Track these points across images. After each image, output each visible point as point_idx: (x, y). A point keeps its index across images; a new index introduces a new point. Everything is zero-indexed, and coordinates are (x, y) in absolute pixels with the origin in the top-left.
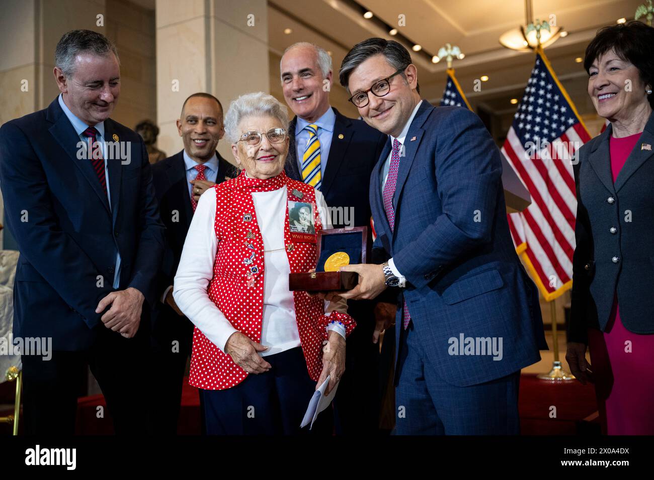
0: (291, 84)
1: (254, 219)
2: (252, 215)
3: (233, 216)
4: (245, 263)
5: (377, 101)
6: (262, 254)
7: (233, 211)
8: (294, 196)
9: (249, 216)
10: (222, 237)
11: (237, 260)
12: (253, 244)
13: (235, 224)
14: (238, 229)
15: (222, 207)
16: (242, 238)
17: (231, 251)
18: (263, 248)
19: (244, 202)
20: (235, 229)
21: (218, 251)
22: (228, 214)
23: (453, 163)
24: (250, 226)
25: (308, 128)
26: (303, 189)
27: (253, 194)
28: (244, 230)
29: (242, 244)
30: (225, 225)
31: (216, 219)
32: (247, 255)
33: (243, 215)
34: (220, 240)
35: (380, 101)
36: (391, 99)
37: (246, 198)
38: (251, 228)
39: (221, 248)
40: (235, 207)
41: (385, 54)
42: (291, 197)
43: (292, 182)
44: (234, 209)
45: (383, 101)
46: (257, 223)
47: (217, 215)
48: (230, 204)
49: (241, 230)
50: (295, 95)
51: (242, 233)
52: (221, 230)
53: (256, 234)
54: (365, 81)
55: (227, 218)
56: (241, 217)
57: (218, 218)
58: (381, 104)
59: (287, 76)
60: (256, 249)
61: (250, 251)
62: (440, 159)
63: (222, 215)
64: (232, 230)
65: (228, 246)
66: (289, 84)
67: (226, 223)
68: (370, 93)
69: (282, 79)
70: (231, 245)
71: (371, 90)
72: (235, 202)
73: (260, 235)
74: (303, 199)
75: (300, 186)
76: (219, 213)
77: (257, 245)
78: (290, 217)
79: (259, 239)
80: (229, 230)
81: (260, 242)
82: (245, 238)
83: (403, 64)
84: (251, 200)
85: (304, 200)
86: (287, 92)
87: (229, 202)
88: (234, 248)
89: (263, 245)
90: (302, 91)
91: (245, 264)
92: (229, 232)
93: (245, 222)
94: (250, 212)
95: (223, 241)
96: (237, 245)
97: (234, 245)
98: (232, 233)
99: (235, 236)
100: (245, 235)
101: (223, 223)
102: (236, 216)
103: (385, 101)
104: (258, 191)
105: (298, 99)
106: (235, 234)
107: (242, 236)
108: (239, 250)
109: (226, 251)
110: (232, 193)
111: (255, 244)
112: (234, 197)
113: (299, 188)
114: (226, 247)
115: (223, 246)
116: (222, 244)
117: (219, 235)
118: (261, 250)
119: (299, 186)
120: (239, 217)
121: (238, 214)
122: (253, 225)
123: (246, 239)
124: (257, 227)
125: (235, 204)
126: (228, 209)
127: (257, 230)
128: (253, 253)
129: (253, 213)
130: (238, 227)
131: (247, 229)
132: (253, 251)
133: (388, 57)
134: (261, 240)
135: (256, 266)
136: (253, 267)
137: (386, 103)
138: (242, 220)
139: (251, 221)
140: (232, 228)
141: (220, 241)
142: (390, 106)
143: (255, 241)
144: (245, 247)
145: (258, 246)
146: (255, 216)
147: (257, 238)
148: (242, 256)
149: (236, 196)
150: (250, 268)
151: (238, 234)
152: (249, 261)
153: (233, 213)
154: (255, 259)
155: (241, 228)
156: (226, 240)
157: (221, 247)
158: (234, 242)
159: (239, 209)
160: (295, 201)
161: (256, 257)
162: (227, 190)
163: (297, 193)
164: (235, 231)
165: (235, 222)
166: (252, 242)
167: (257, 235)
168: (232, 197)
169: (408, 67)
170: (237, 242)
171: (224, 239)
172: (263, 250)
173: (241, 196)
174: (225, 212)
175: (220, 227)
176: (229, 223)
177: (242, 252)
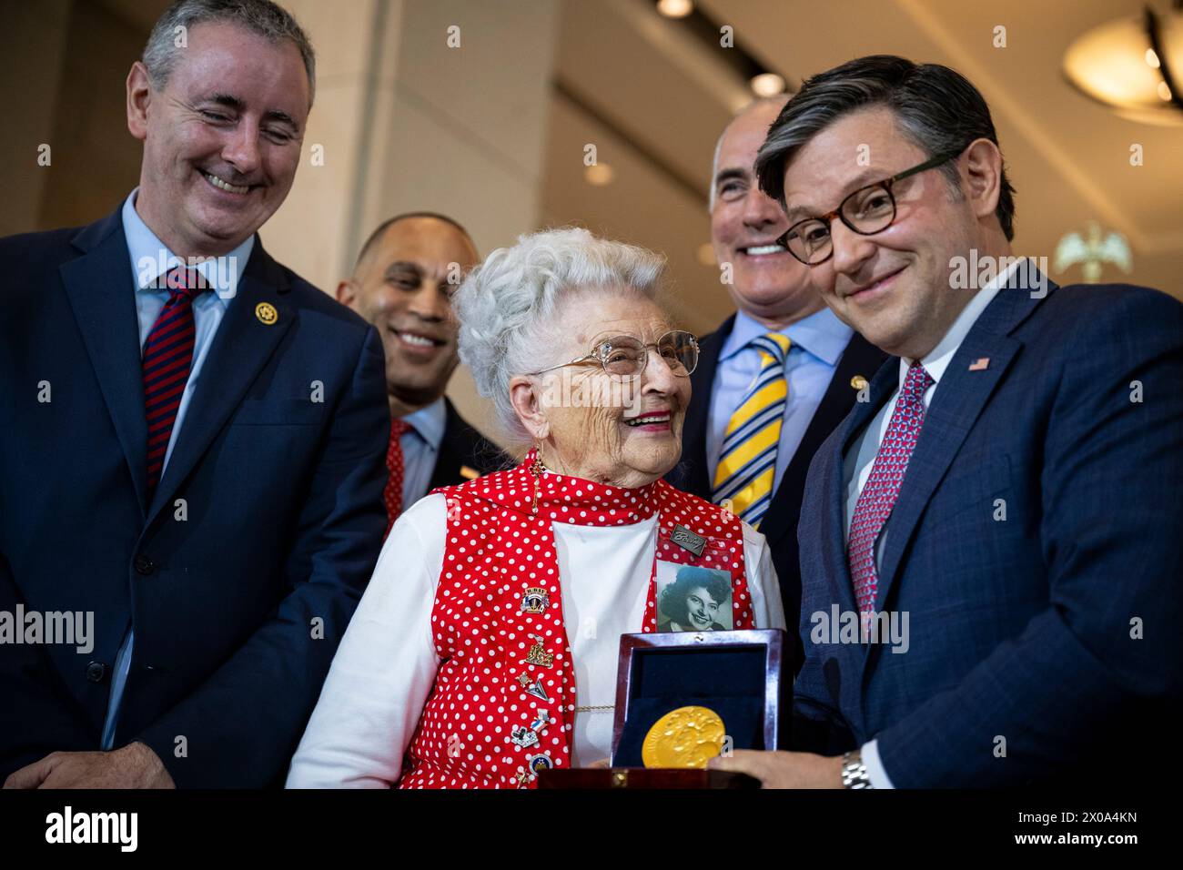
0: (740, 204)
1: (555, 606)
2: (550, 595)
3: (493, 590)
4: (516, 740)
5: (854, 248)
6: (568, 717)
7: (492, 575)
8: (676, 547)
9: (540, 597)
10: (452, 650)
11: (489, 729)
12: (544, 682)
13: (495, 616)
14: (503, 633)
15: (461, 559)
16: (514, 663)
17: (476, 698)
18: (572, 698)
19: (528, 549)
20: (492, 631)
21: (433, 691)
22: (478, 584)
23: (1108, 449)
24: (539, 627)
25: (762, 342)
26: (708, 523)
27: (557, 527)
28: (521, 637)
29: (512, 680)
30: (465, 617)
31: (439, 594)
32: (524, 716)
33: (521, 591)
34: (445, 658)
35: (864, 250)
36: (898, 242)
37: (535, 540)
38: (542, 633)
39: (445, 685)
40: (501, 563)
41: (897, 105)
42: (667, 549)
43: (674, 500)
44: (496, 569)
45: (876, 250)
46: (562, 621)
47: (445, 584)
48: (488, 553)
49: (512, 636)
50: (748, 237)
51: (512, 645)
52: (451, 628)
53: (555, 653)
54: (825, 187)
55: (471, 595)
56: (517, 596)
57: (447, 593)
58: (865, 259)
59: (731, 180)
60: (552, 701)
61: (533, 705)
62: (1064, 433)
63: (458, 585)
64: (484, 634)
65: (467, 683)
66: (734, 205)
67: (468, 610)
68: (837, 224)
69: (714, 189)
70: (476, 679)
71: (839, 213)
72: (499, 547)
73: (568, 657)
74: (704, 556)
75: (698, 513)
76: (449, 576)
77: (555, 687)
78: (659, 611)
79: (564, 669)
80: (475, 632)
81: (565, 680)
82: (521, 662)
83: (951, 137)
84: (548, 546)
85: (708, 558)
86: (725, 227)
87: (482, 544)
88: (486, 689)
89: (572, 690)
90: (769, 227)
91: (512, 745)
92: (476, 640)
93: (526, 614)
94: (543, 582)
95: (455, 663)
96: (495, 680)
97: (486, 680)
98: (484, 641)
99: (492, 653)
100: (522, 654)
101: (459, 609)
102: (500, 591)
103: (883, 252)
104: (577, 523)
105: (753, 251)
106: (491, 645)
107: (513, 654)
108: (499, 697)
109: (460, 697)
110: (494, 518)
111: (551, 683)
112: (499, 531)
113: (697, 518)
114: (463, 685)
115: (451, 677)
116: (450, 671)
117: (444, 643)
118: (565, 704)
119: (696, 512)
120: (508, 597)
121: (507, 587)
122: (548, 625)
123: (526, 665)
124: (561, 631)
125: (500, 555)
126: (478, 568)
127: (559, 641)
128: (543, 712)
129: (553, 589)
130: (503, 625)
131: (531, 636)
132: (541, 704)
133: (906, 115)
134: (568, 672)
135: (548, 753)
136: (539, 755)
137: (881, 256)
138: (517, 605)
139: (545, 612)
140: (485, 627)
141: (442, 663)
142: (897, 266)
143: (550, 674)
144: (520, 690)
145: (560, 690)
146: (556, 597)
147: (558, 665)
148: (506, 719)
149: (507, 529)
150: (528, 757)
151: (501, 648)
152: (526, 737)
153: (493, 582)
154: (545, 733)
155: (512, 629)
156: (463, 662)
157: (445, 680)
158: (487, 671)
159: (514, 569)
160: (679, 561)
161: (548, 726)
162: (479, 507)
163: (688, 539)
164: (493, 638)
165: (497, 609)
166: (541, 676)
167: (559, 657)
168: (493, 531)
169: (970, 147)
170: (495, 672)
171: (458, 659)
172: (571, 707)
173: (520, 529)
174: (468, 577)
175: (449, 620)
176: (476, 611)
177: (507, 706)
